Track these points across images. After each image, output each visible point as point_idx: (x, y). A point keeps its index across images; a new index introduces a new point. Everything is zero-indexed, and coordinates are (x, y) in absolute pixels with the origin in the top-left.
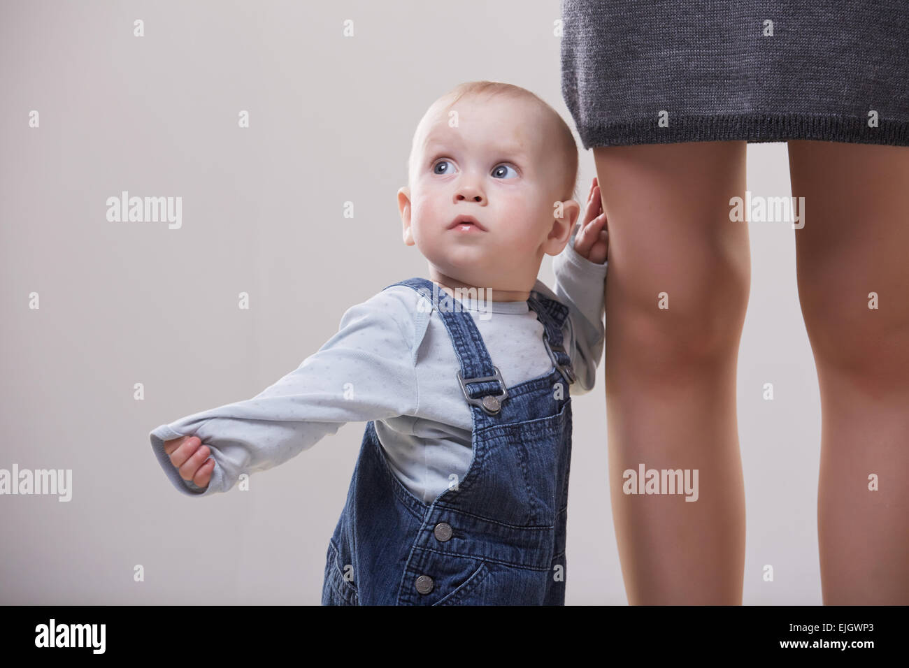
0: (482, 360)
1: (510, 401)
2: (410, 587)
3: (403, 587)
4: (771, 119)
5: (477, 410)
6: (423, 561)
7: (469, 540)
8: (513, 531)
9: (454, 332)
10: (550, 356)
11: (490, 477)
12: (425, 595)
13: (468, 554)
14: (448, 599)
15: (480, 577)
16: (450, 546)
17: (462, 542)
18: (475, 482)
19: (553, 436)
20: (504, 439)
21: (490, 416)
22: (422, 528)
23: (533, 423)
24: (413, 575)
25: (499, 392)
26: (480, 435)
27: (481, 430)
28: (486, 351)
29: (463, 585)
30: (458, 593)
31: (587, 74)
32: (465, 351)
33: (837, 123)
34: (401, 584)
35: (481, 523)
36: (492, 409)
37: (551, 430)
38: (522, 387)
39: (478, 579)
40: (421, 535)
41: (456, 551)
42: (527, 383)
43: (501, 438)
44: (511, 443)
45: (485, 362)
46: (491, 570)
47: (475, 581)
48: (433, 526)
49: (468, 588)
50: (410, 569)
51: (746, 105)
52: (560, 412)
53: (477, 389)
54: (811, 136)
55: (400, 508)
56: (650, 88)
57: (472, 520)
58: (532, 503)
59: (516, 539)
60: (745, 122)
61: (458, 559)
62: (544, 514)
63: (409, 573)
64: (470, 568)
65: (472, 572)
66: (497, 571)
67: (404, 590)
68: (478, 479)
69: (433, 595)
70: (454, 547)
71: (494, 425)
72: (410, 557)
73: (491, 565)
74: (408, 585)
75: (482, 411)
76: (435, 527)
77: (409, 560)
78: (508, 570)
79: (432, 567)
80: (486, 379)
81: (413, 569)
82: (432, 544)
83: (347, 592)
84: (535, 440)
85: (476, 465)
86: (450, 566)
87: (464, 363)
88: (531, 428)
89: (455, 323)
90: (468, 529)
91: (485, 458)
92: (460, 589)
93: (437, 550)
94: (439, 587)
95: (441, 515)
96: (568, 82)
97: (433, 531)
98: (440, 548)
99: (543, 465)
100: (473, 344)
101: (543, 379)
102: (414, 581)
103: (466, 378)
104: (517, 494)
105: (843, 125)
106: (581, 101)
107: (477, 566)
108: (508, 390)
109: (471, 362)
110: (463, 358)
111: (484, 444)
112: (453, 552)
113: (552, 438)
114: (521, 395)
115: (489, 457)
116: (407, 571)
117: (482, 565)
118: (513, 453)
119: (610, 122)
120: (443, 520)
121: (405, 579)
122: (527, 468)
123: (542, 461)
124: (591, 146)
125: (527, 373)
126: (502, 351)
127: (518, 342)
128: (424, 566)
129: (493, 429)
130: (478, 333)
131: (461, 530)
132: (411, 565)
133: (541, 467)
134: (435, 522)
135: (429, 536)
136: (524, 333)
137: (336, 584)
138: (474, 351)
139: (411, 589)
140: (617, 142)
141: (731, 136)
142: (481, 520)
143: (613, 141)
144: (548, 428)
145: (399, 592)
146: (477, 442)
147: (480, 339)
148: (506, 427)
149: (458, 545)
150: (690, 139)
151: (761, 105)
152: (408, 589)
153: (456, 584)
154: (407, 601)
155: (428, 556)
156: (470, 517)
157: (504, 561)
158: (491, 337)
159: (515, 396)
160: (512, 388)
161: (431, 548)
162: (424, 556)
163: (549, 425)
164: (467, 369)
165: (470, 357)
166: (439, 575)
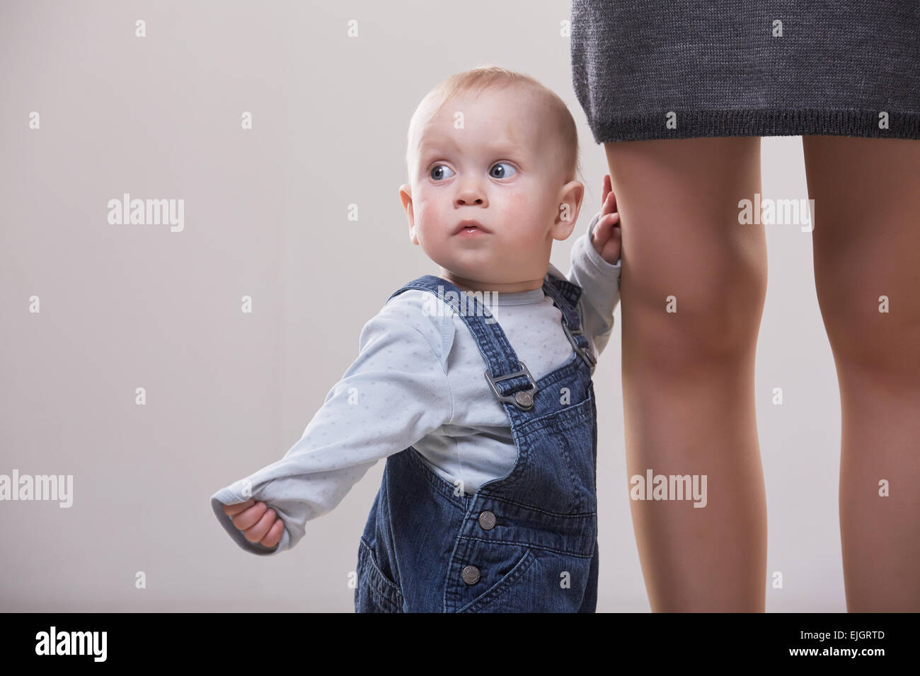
0: (507, 356)
1: (540, 393)
2: (456, 579)
3: (449, 579)
4: (787, 114)
5: (511, 408)
6: (469, 550)
7: (513, 528)
8: (556, 519)
9: (477, 331)
10: (570, 341)
11: (536, 470)
12: (471, 585)
13: (513, 542)
14: (497, 587)
15: (527, 563)
16: (495, 534)
17: (507, 529)
18: (521, 476)
19: (586, 421)
20: (543, 432)
21: (524, 412)
22: (466, 517)
23: (566, 411)
24: (459, 566)
25: (529, 387)
26: (519, 431)
27: (519, 426)
28: (510, 347)
29: (511, 572)
30: (506, 580)
31: (598, 69)
32: (490, 350)
33: (855, 118)
34: (448, 576)
35: (524, 510)
36: (526, 404)
37: (583, 416)
38: (550, 377)
39: (525, 565)
40: (466, 525)
41: (501, 539)
42: (554, 373)
43: (540, 431)
44: (550, 434)
45: (511, 358)
46: (536, 556)
47: (523, 567)
48: (477, 515)
49: (517, 574)
50: (456, 560)
51: (761, 100)
52: (587, 398)
53: (508, 387)
54: (828, 131)
55: (440, 500)
56: (664, 82)
57: (515, 508)
58: (577, 492)
59: (559, 526)
60: (760, 118)
61: (504, 546)
62: (588, 502)
63: (455, 564)
64: (516, 555)
65: (519, 559)
66: (542, 557)
67: (451, 582)
68: (523, 474)
69: (480, 585)
70: (499, 535)
71: (530, 420)
72: (455, 549)
73: (537, 551)
74: (455, 576)
75: (516, 407)
76: (479, 515)
77: (454, 551)
78: (553, 556)
79: (477, 557)
80: (513, 375)
81: (458, 559)
82: (477, 533)
83: (387, 589)
84: (572, 428)
85: (522, 461)
86: (495, 554)
87: (491, 362)
88: (566, 417)
89: (476, 322)
90: (511, 517)
91: (529, 453)
92: (509, 576)
93: (482, 538)
94: (486, 576)
95: (484, 504)
96: (578, 76)
97: (477, 520)
98: (485, 537)
99: (582, 452)
100: (496, 341)
101: (568, 366)
102: (460, 572)
103: (494, 377)
104: (562, 485)
105: (860, 119)
106: (591, 96)
107: (524, 553)
108: (536, 383)
109: (497, 360)
110: (489, 358)
111: (526, 439)
112: (498, 540)
113: (585, 424)
114: (550, 385)
115: (532, 452)
116: (453, 562)
117: (528, 552)
118: (554, 444)
119: (624, 117)
120: (487, 508)
121: (451, 570)
122: (570, 457)
123: (581, 448)
124: (603, 141)
125: (552, 363)
126: (525, 343)
127: (539, 332)
128: (470, 556)
129: (530, 424)
130: (500, 329)
131: (504, 517)
132: (457, 556)
133: (581, 454)
134: (479, 510)
135: (474, 524)
136: (543, 322)
137: (375, 582)
138: (498, 349)
139: (458, 581)
140: (631, 137)
141: (746, 131)
142: (524, 508)
143: (627, 136)
144: (581, 415)
145: (446, 585)
146: (518, 437)
147: (503, 335)
148: (542, 420)
149: (502, 532)
150: (705, 135)
151: (776, 100)
152: (455, 580)
153: (503, 572)
154: (454, 593)
155: (474, 545)
156: (513, 504)
157: (549, 548)
158: (512, 331)
159: (545, 388)
160: (541, 380)
161: (476, 537)
162: (470, 546)
163: (582, 411)
164: (495, 368)
165: (496, 355)
166: (485, 564)
